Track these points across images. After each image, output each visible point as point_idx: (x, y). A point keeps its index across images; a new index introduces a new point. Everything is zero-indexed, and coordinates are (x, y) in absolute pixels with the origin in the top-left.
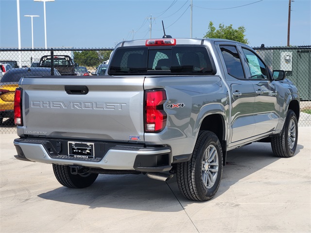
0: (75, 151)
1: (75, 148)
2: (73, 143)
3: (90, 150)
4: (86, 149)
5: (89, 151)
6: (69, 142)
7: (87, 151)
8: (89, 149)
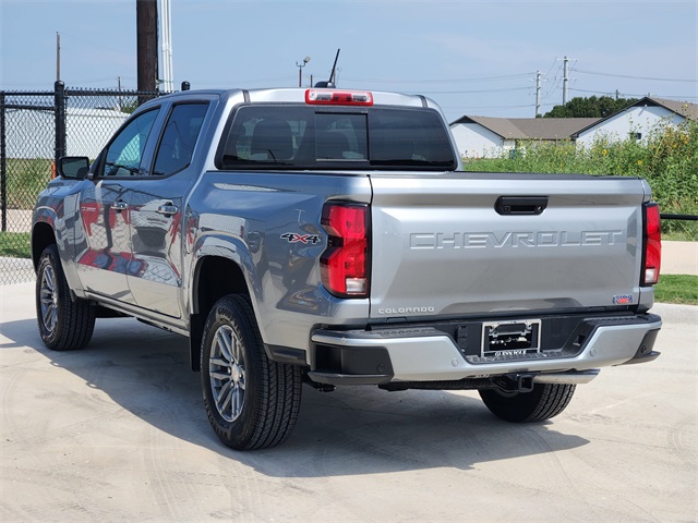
0: (493, 342)
1: (495, 336)
2: (495, 324)
3: (527, 336)
4: (520, 336)
5: (524, 339)
6: (485, 324)
7: (521, 339)
8: (524, 334)
